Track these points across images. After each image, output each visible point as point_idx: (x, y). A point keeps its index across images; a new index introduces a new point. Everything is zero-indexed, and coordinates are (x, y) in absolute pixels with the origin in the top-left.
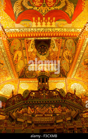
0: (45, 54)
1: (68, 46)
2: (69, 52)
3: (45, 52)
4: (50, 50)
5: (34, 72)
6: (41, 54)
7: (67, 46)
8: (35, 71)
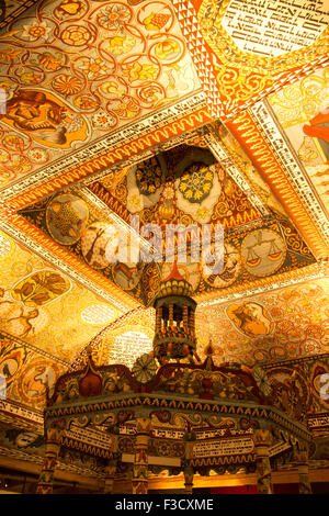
0: (147, 193)
1: (252, 244)
2: (234, 257)
3: (152, 188)
4: (168, 192)
5: (75, 227)
6: (138, 184)
7: (250, 240)
8: (79, 222)
